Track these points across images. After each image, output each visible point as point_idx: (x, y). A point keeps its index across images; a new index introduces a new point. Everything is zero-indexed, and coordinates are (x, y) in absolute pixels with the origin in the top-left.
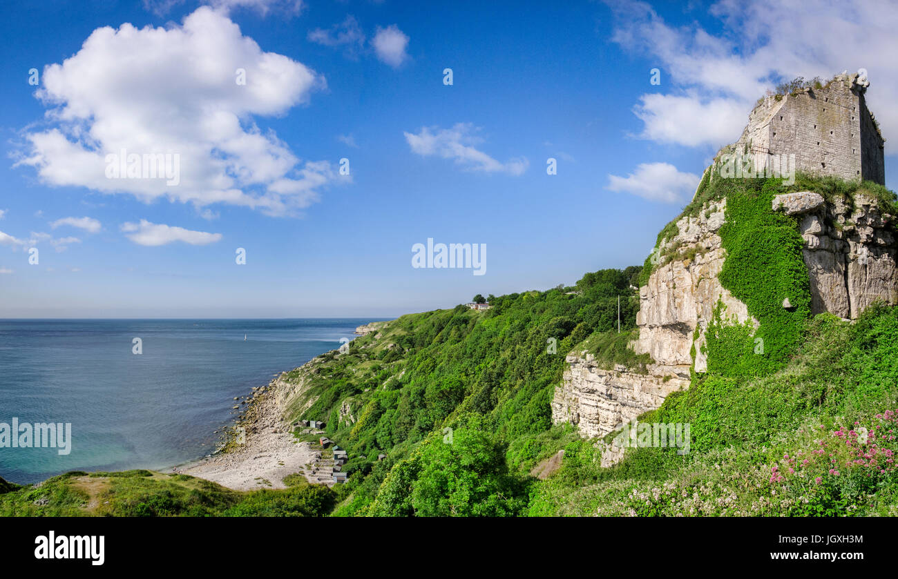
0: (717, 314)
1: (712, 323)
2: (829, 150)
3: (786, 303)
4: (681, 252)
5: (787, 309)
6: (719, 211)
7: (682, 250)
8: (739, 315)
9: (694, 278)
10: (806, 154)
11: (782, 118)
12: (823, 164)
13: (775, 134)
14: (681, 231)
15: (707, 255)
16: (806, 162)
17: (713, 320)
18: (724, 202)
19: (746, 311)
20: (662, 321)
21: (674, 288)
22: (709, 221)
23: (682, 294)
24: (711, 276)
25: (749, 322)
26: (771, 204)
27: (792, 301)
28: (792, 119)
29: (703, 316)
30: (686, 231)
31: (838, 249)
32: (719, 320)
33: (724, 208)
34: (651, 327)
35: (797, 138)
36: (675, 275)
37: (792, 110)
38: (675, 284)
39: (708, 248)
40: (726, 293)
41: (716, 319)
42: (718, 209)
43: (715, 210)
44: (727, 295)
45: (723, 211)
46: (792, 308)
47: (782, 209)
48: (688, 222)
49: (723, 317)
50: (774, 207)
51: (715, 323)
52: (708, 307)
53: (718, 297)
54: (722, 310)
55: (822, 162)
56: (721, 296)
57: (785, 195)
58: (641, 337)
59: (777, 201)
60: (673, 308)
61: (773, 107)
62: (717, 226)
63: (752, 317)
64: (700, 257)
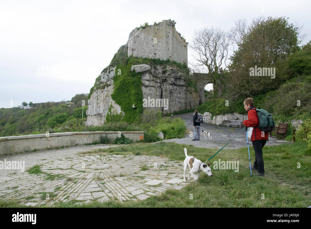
0: (110, 110)
1: (108, 113)
2: (158, 48)
3: (134, 106)
4: (101, 86)
5: (134, 108)
6: (114, 71)
7: (101, 85)
8: (118, 110)
9: (104, 96)
10: (148, 50)
11: (138, 36)
12: (155, 54)
13: (135, 42)
14: (101, 78)
15: (109, 87)
16: (147, 53)
17: (109, 112)
18: (115, 68)
19: (120, 109)
20: (94, 113)
21: (98, 100)
22: (110, 75)
23: (100, 102)
24: (109, 95)
25: (121, 113)
26: (131, 69)
27: (135, 105)
28: (143, 37)
29: (105, 111)
30: (103, 78)
31: (158, 86)
32: (111, 112)
33: (115, 70)
34: (91, 116)
35: (144, 44)
36: (98, 95)
37: (143, 34)
38: (98, 98)
39: (110, 85)
40: (114, 102)
41: (110, 112)
42: (113, 70)
43: (112, 70)
44: (114, 103)
45: (115, 71)
46: (135, 108)
47: (134, 71)
48: (104, 74)
49: (112, 111)
50: (132, 70)
51: (109, 113)
52: (107, 107)
53: (111, 103)
54: (112, 108)
55: (155, 53)
56: (112, 103)
57: (135, 66)
58: (88, 120)
59: (133, 67)
60: (97, 108)
61: (136, 32)
62: (112, 76)
63: (122, 111)
64: (107, 88)
